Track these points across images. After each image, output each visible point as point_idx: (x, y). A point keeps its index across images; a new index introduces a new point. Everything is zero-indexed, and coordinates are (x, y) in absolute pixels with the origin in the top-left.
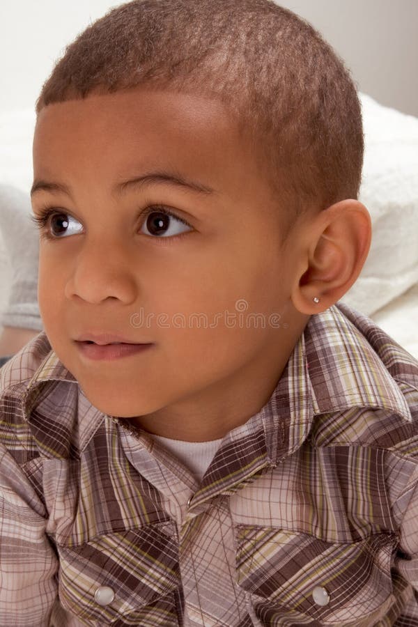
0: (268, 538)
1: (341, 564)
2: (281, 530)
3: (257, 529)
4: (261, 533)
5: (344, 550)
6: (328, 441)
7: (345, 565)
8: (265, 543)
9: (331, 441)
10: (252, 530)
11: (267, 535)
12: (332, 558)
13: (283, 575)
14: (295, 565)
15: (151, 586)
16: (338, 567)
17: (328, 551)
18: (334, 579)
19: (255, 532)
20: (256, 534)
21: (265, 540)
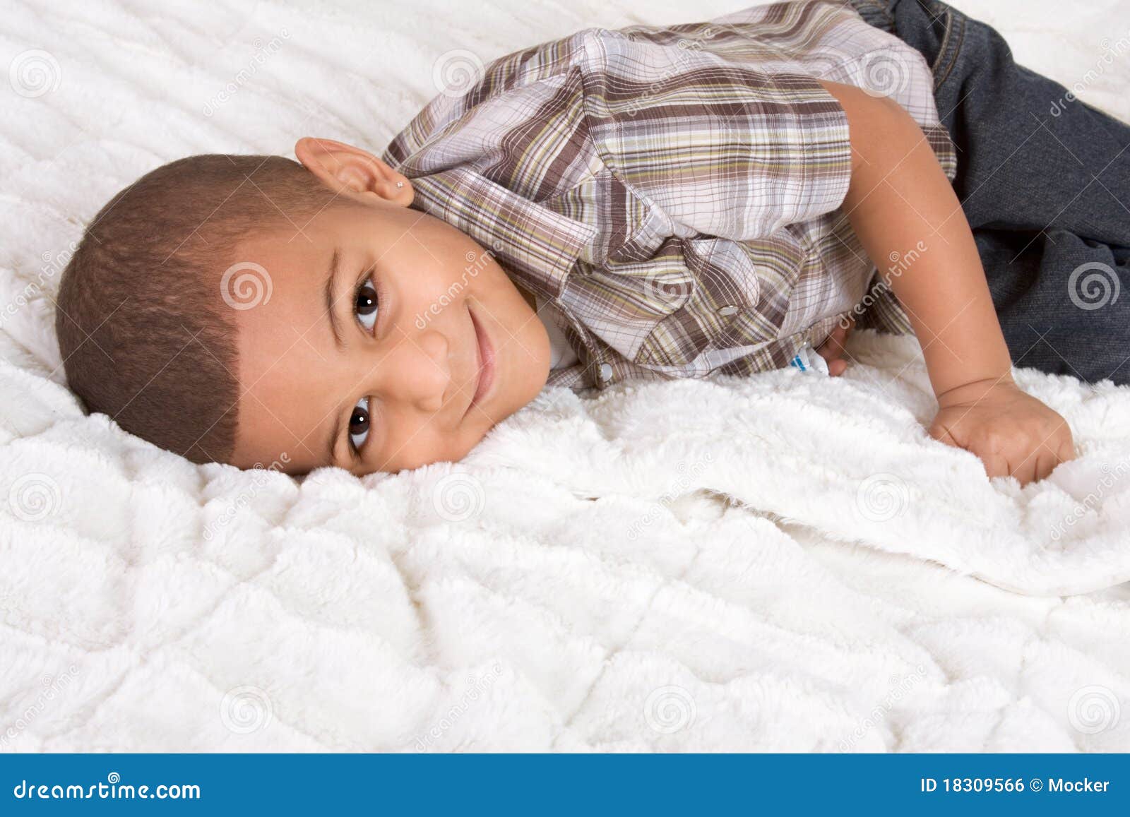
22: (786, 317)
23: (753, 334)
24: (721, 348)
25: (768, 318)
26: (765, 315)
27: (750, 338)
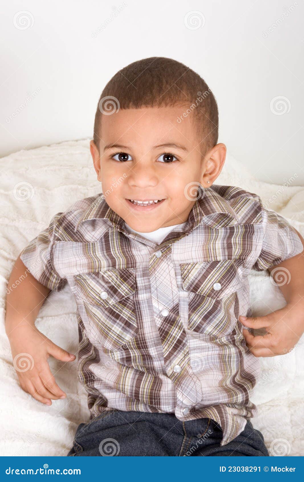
0: (193, 267)
1: (225, 269)
2: (197, 263)
3: (188, 264)
4: (190, 266)
5: (225, 262)
6: (226, 225)
7: (226, 269)
8: (192, 270)
9: (227, 225)
10: (186, 265)
11: (192, 266)
12: (221, 267)
13: (201, 282)
14: (205, 277)
15: (122, 293)
16: (223, 271)
17: (219, 264)
18: (223, 277)
19: (187, 266)
20: (188, 266)
21: (192, 268)
22: (197, 333)
23: (193, 318)
24: (189, 305)
25: (199, 324)
26: (200, 322)
27: (191, 317)
